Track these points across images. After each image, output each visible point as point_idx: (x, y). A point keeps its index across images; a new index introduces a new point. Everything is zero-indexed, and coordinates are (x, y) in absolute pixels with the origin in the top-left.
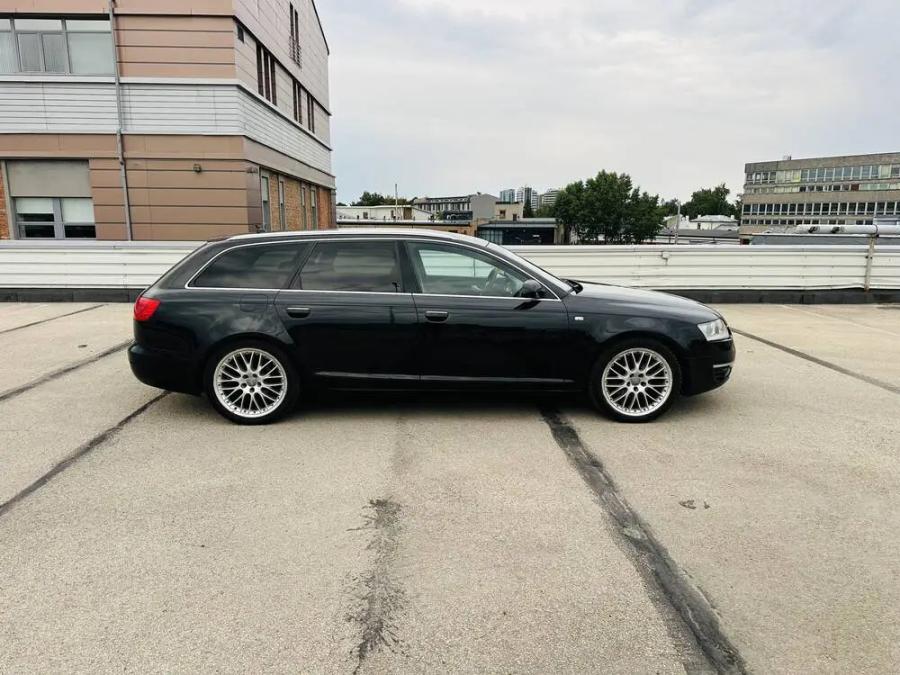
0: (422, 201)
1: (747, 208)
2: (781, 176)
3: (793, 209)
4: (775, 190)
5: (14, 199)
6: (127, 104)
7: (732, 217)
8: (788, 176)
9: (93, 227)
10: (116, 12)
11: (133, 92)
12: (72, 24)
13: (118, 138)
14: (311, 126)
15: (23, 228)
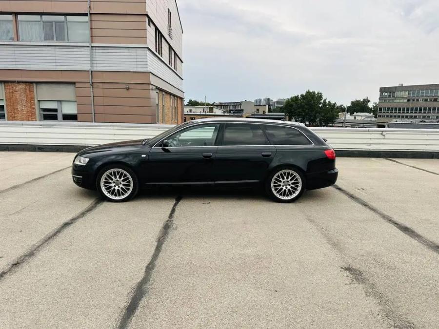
0: (218, 104)
1: (381, 109)
2: (398, 94)
3: (404, 110)
4: (395, 101)
5: (39, 101)
6: (95, 56)
7: (372, 114)
8: (402, 93)
9: (76, 115)
10: (91, 12)
11: (97, 51)
12: (69, 18)
13: (90, 72)
14: (175, 68)
15: (42, 115)
